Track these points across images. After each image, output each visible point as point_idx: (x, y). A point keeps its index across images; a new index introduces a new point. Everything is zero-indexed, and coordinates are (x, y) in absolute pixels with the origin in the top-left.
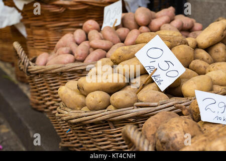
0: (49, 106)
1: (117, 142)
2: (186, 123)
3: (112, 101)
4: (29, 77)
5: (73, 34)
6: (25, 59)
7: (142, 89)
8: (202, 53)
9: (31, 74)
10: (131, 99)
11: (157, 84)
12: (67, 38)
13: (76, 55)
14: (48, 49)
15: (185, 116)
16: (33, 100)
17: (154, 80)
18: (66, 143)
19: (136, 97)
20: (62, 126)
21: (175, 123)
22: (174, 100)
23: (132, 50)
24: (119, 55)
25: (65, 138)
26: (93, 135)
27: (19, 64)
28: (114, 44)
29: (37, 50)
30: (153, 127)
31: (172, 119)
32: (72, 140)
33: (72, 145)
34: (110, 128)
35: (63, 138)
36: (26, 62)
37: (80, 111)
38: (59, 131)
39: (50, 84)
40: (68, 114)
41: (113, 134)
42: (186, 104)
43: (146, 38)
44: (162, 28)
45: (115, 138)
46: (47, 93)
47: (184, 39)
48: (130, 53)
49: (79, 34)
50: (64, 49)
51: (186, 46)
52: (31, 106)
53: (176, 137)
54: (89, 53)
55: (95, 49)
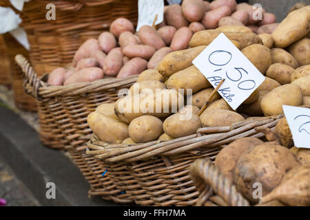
0: (72, 140)
1: (176, 184)
2: (276, 151)
3: (166, 129)
4: (40, 102)
5: (97, 39)
6: (34, 77)
7: (205, 109)
8: (282, 54)
9: (44, 98)
10: (193, 123)
11: (227, 100)
12: (90, 45)
13: (105, 68)
14: (61, 63)
15: (271, 143)
16: (44, 133)
17: (222, 95)
18: (97, 190)
19: (199, 120)
20: (92, 167)
21: (261, 152)
22: (252, 121)
23: (187, 55)
24: (170, 64)
25: (97, 183)
26: (141, 177)
27: (25, 86)
28: (156, 50)
29: (46, 65)
30: (231, 160)
31: (256, 148)
32: (106, 186)
33: (107, 193)
34: (165, 166)
35: (93, 183)
36: (36, 82)
37: (121, 145)
38: (88, 174)
39: (71, 110)
40: (104, 150)
41: (170, 174)
42: (269, 125)
43: (204, 38)
44: (220, 23)
45: (173, 179)
46: (68, 122)
47: (256, 37)
48: (185, 60)
49: (106, 38)
50: (87, 61)
51: (260, 46)
52: (42, 142)
53: (265, 172)
54: (122, 65)
55: (130, 58)
